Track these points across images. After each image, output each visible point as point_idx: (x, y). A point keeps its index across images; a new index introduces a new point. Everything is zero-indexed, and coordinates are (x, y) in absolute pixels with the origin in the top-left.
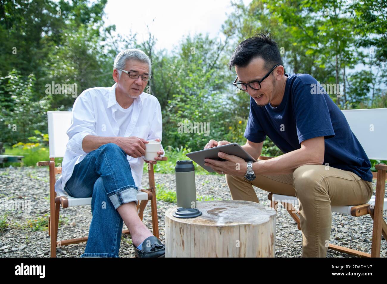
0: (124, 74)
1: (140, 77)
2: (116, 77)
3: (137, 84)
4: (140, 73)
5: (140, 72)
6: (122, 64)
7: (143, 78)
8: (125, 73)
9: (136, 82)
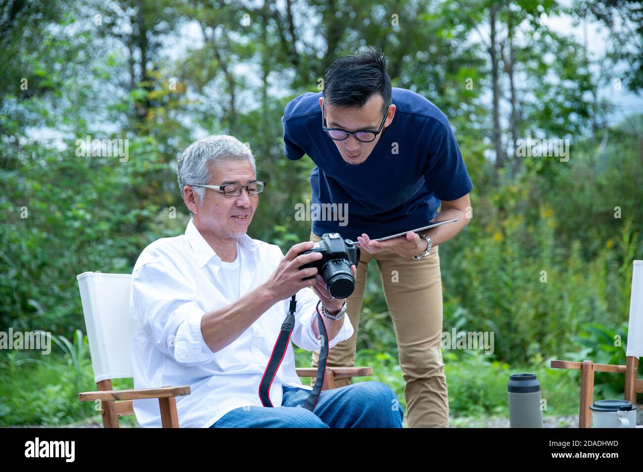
0: (210, 193)
1: (244, 190)
2: (191, 203)
3: (242, 208)
4: (243, 184)
5: (242, 182)
6: (201, 173)
7: (250, 192)
8: (212, 190)
9: (240, 203)
